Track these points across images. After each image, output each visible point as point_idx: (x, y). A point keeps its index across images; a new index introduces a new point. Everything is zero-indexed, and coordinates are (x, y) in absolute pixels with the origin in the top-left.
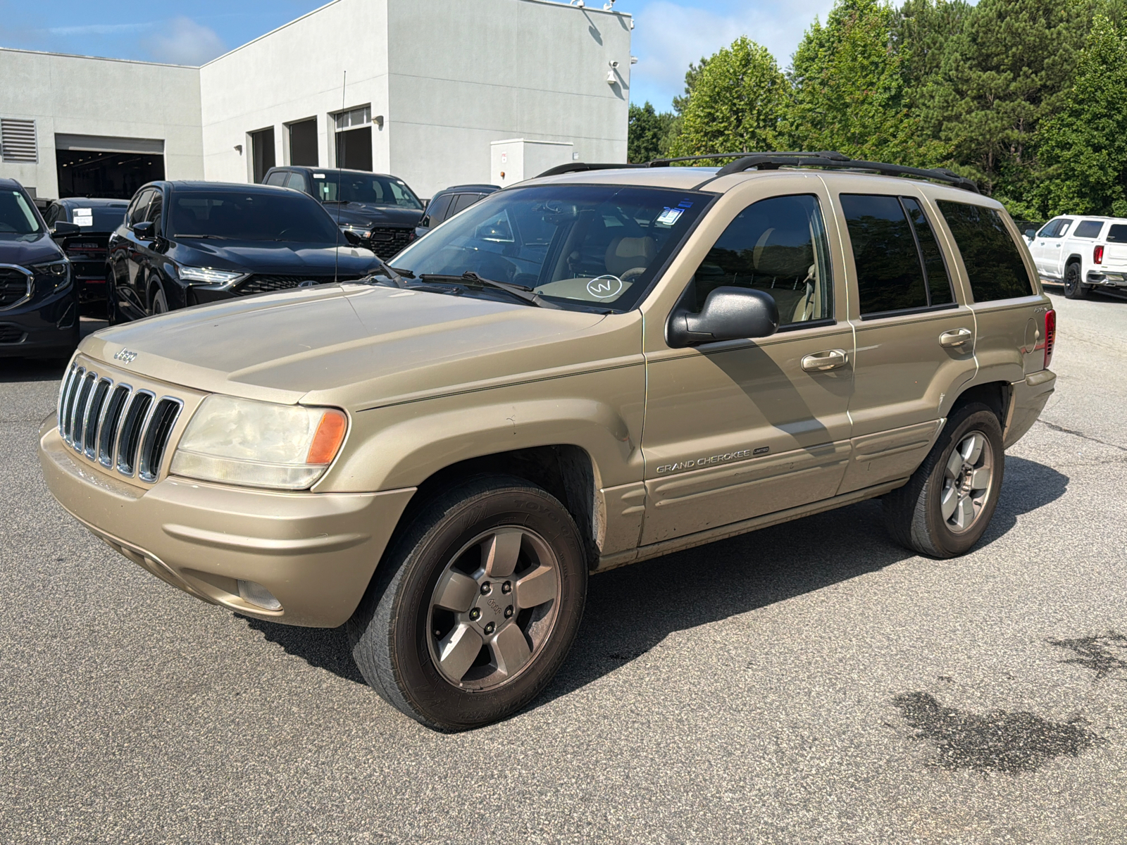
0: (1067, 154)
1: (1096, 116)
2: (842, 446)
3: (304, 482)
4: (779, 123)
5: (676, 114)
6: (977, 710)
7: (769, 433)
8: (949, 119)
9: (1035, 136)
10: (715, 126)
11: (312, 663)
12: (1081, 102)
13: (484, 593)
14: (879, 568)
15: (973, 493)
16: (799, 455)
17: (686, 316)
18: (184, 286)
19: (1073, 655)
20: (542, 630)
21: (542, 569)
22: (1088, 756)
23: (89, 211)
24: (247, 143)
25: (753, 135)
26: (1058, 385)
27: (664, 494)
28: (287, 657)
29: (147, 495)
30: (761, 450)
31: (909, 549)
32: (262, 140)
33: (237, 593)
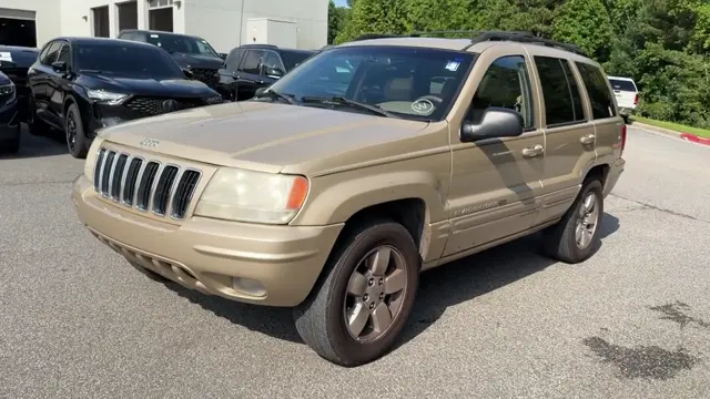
0: (568, 39)
1: (583, 18)
2: (538, 199)
3: (284, 219)
4: (408, 15)
5: (348, 7)
6: (629, 346)
7: (505, 192)
8: (503, 16)
9: (551, 28)
10: (372, 16)
11: (250, 329)
12: (576, 10)
13: (370, 285)
14: (542, 269)
15: (589, 226)
16: (519, 205)
17: (470, 124)
18: (91, 102)
19: (664, 315)
20: (397, 305)
21: (397, 271)
22: (696, 369)
23: (9, 54)
24: (91, 16)
25: (394, 22)
26: (625, 167)
27: (459, 227)
28: (234, 325)
29: (181, 228)
30: (502, 202)
31: (556, 258)
32: (101, 14)
33: (231, 286)
